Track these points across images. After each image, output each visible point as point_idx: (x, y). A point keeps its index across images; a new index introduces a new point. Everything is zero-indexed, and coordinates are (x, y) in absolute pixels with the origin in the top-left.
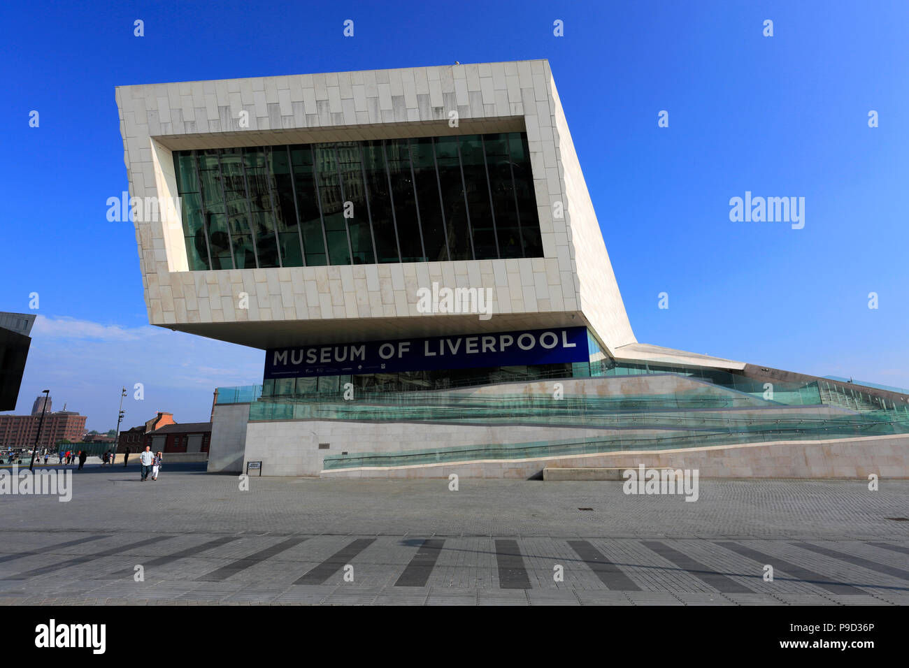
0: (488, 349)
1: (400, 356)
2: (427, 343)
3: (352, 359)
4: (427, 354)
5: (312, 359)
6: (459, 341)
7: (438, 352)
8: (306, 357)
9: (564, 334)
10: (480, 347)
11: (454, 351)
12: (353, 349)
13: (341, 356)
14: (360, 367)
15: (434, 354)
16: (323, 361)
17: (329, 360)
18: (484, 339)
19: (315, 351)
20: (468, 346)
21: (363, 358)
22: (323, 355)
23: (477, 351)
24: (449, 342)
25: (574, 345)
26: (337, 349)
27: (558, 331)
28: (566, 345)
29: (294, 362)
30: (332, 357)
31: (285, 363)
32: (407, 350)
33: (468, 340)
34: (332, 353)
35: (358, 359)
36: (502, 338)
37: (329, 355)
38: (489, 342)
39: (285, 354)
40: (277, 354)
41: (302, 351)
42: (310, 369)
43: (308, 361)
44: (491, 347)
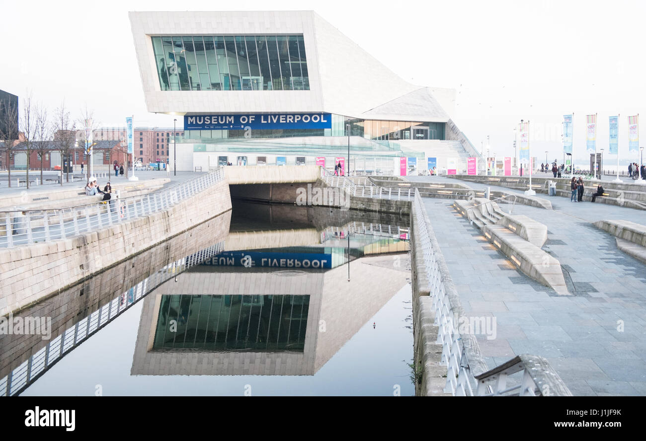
0: (290, 121)
1: (250, 122)
2: (262, 117)
3: (227, 122)
4: (263, 122)
5: (208, 122)
6: (277, 117)
7: (268, 121)
8: (204, 121)
9: (322, 116)
10: (286, 120)
11: (275, 121)
12: (228, 118)
13: (222, 121)
14: (231, 126)
15: (266, 122)
16: (213, 123)
17: (216, 123)
18: (288, 116)
19: (209, 118)
20: (281, 119)
21: (233, 122)
22: (213, 120)
23: (285, 122)
24: (273, 117)
25: (326, 121)
26: (220, 117)
27: (320, 114)
28: (322, 121)
29: (199, 123)
30: (218, 121)
31: (194, 123)
32: (254, 119)
33: (281, 116)
34: (218, 119)
35: (230, 123)
36: (296, 116)
37: (216, 120)
38: (290, 118)
39: (194, 118)
40: (189, 119)
41: (202, 118)
42: (207, 126)
43: (206, 122)
44: (291, 120)
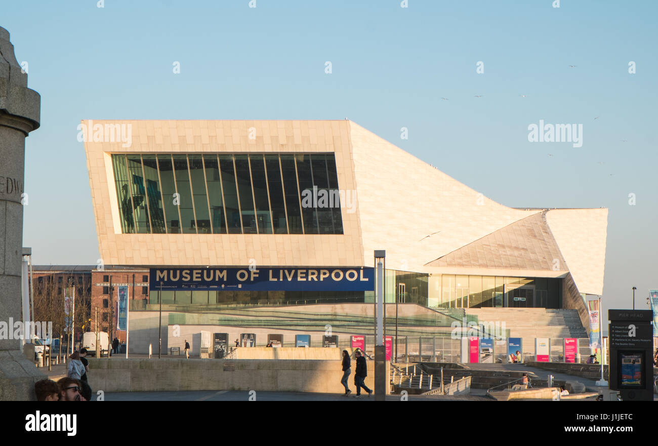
0: (312, 278)
1: (252, 279)
2: (271, 272)
3: (217, 279)
5: (186, 278)
6: (293, 271)
7: (279, 279)
8: (181, 276)
9: (362, 272)
10: (307, 277)
11: (290, 279)
12: (218, 272)
13: (208, 276)
14: (223, 286)
15: (276, 280)
16: (195, 279)
17: (200, 280)
18: (310, 272)
19: (188, 272)
20: (299, 275)
21: (225, 279)
22: (195, 275)
23: (305, 280)
24: (286, 272)
25: (367, 280)
26: (205, 272)
27: (358, 269)
28: (362, 279)
29: (173, 279)
30: (202, 277)
31: (166, 280)
32: (257, 276)
33: (299, 271)
34: (202, 274)
35: (221, 280)
36: (322, 271)
37: (199, 275)
38: (313, 274)
39: (165, 272)
40: (158, 272)
41: (178, 272)
42: (185, 285)
43: (184, 279)
44: (314, 277)
